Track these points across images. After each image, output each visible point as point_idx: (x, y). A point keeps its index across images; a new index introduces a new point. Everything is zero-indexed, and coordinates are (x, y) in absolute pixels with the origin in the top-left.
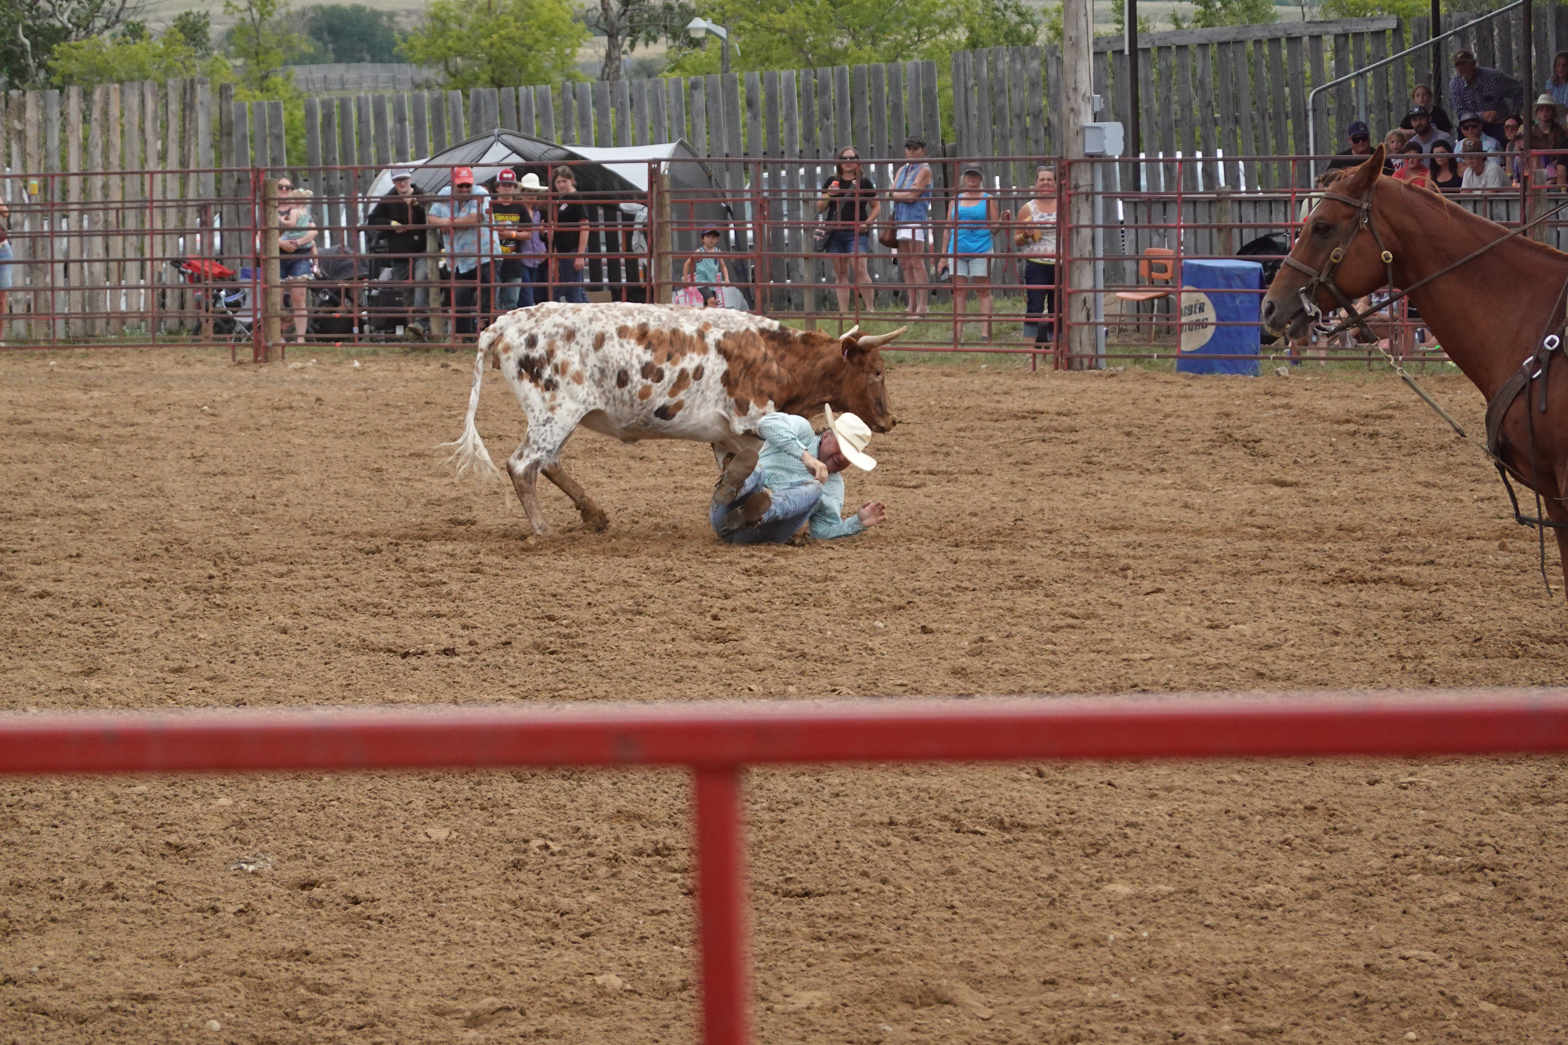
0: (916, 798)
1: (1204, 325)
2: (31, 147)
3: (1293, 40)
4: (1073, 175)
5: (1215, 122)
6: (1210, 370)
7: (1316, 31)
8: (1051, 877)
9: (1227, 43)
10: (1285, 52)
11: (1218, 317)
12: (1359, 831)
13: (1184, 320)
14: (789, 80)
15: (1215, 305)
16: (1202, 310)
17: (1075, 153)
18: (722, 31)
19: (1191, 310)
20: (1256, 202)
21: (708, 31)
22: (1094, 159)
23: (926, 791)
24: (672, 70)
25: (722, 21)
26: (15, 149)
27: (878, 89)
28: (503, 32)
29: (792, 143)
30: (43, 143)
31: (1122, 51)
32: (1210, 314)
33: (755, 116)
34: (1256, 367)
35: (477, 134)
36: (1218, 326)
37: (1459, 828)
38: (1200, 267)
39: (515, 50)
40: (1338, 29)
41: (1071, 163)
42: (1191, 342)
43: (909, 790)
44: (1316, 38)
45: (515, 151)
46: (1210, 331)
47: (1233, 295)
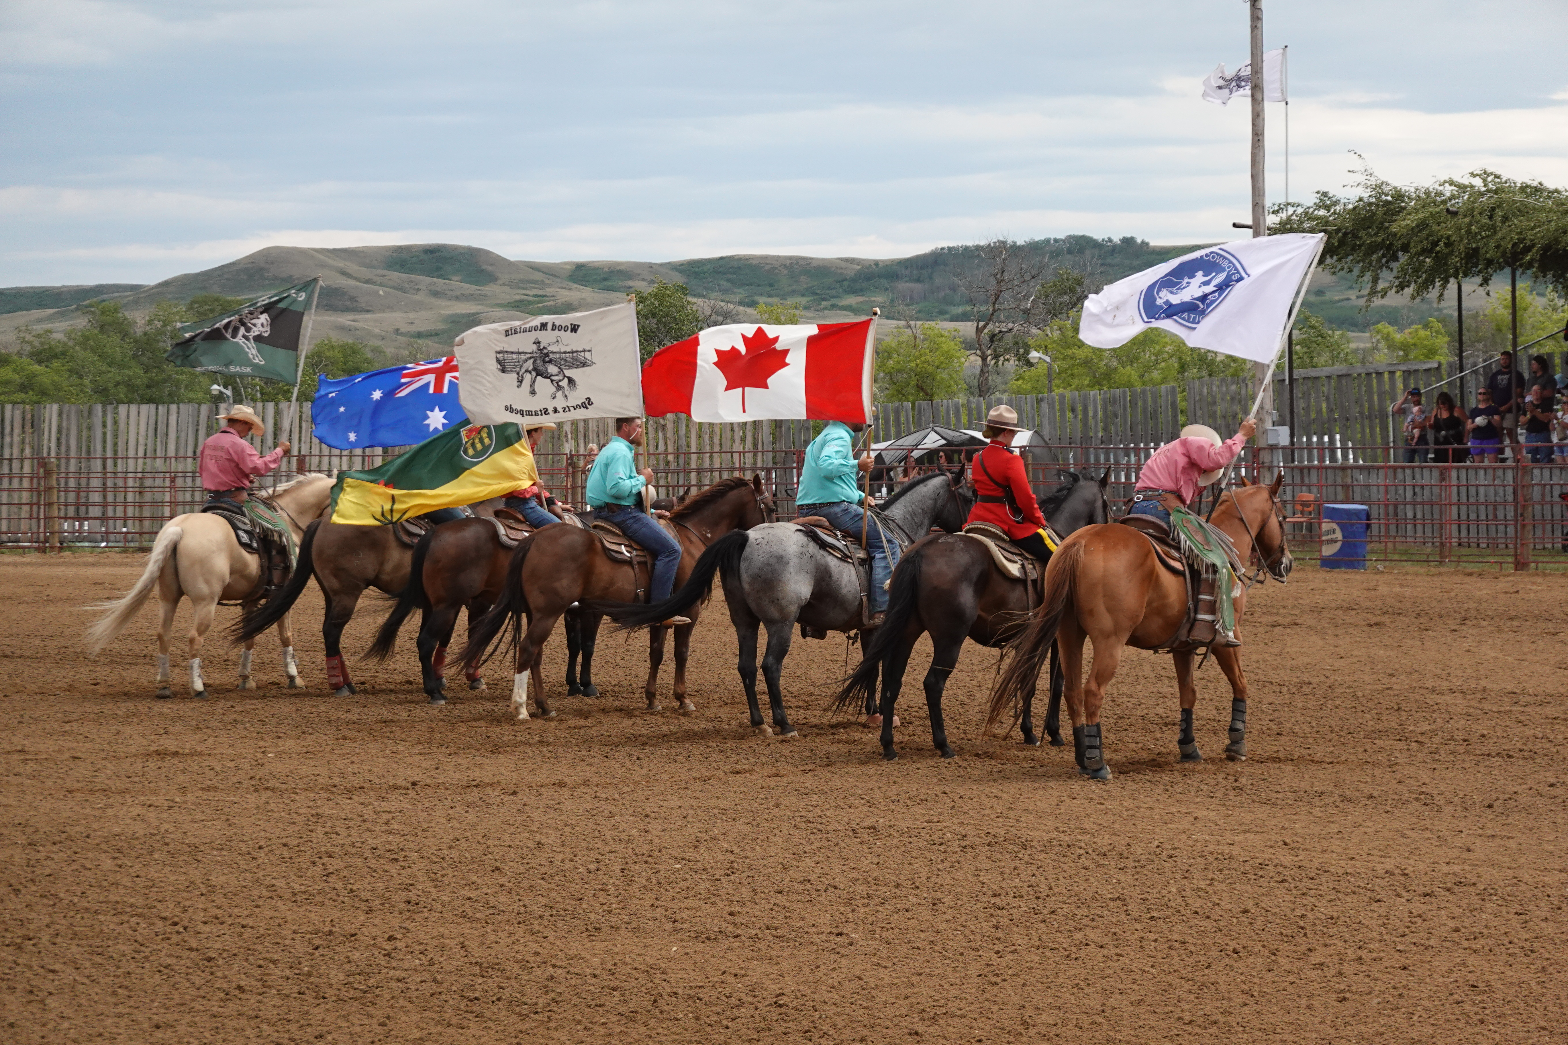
0: (1216, 859)
1: (1335, 541)
2: (670, 434)
3: (1379, 374)
4: (1261, 456)
5: (1335, 420)
6: (1339, 567)
7: (1392, 369)
8: (1303, 916)
9: (1342, 376)
10: (1375, 381)
11: (1344, 537)
12: (1474, 884)
13: (1324, 538)
14: (1094, 396)
15: (1342, 530)
16: (1334, 532)
17: (1262, 444)
18: (1048, 359)
19: (1328, 533)
20: (1360, 468)
21: (1040, 358)
22: (1273, 448)
23: (1222, 854)
24: (1017, 380)
25: (1046, 352)
26: (661, 435)
27: (1145, 401)
28: (923, 359)
29: (1096, 433)
30: (676, 432)
31: (1283, 380)
32: (1339, 535)
33: (1076, 417)
34: (1364, 565)
35: (919, 427)
36: (1344, 543)
37: (1531, 881)
38: (1334, 509)
39: (930, 369)
40: (1404, 368)
41: (1259, 450)
42: (1328, 551)
43: (1212, 853)
44: (1392, 373)
45: (943, 438)
46: (1339, 545)
47: (1352, 525)
